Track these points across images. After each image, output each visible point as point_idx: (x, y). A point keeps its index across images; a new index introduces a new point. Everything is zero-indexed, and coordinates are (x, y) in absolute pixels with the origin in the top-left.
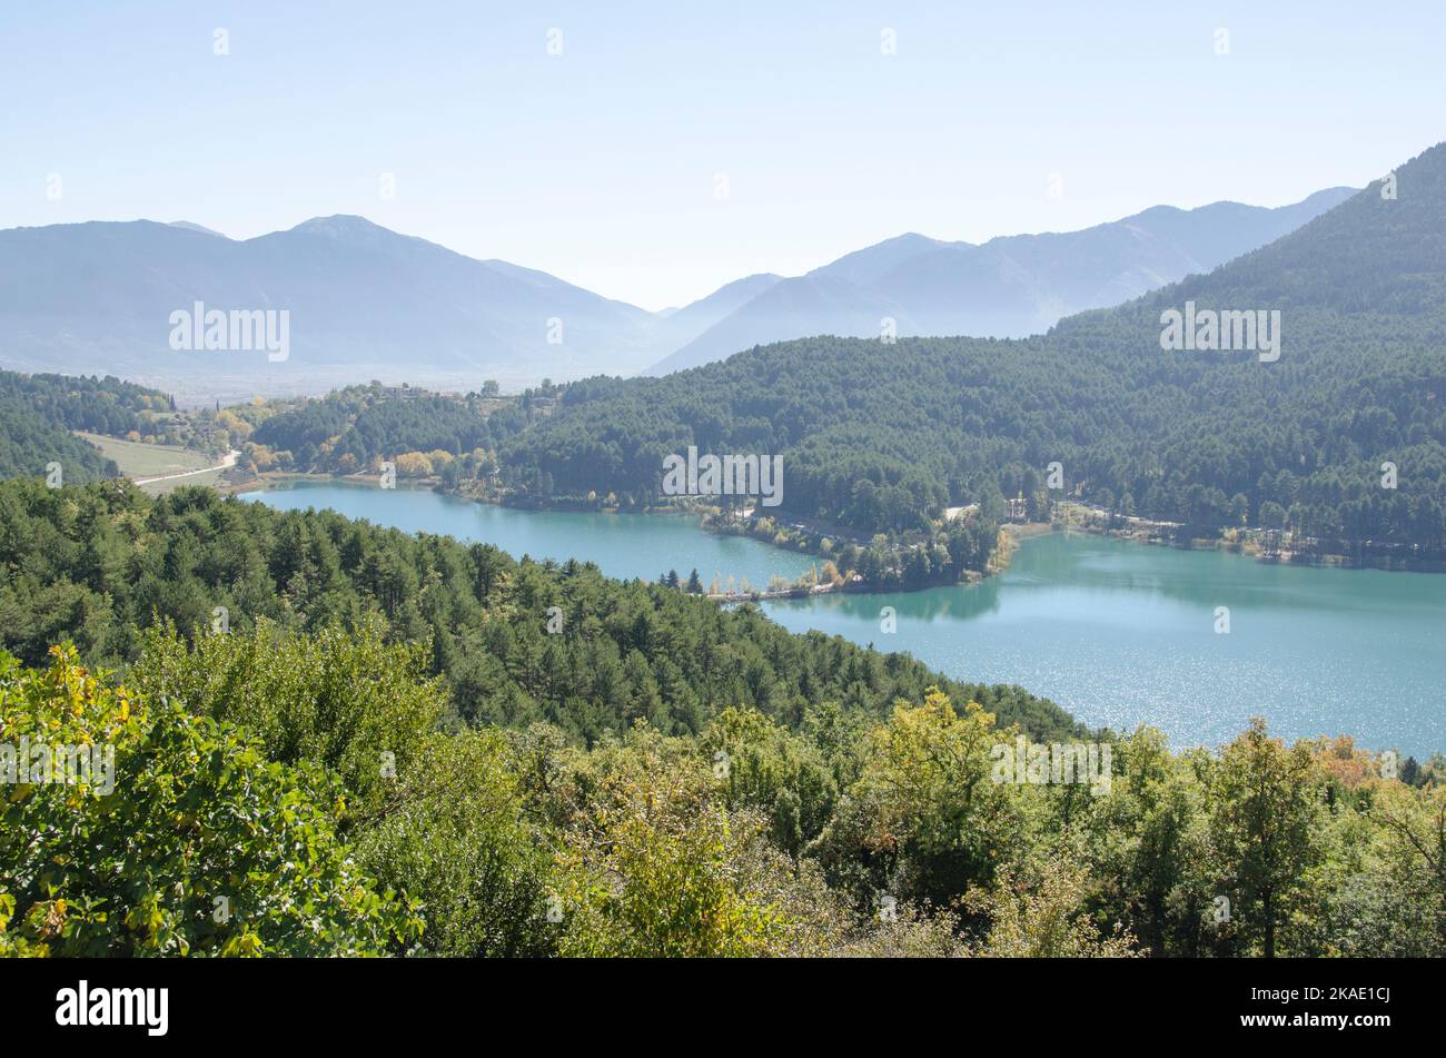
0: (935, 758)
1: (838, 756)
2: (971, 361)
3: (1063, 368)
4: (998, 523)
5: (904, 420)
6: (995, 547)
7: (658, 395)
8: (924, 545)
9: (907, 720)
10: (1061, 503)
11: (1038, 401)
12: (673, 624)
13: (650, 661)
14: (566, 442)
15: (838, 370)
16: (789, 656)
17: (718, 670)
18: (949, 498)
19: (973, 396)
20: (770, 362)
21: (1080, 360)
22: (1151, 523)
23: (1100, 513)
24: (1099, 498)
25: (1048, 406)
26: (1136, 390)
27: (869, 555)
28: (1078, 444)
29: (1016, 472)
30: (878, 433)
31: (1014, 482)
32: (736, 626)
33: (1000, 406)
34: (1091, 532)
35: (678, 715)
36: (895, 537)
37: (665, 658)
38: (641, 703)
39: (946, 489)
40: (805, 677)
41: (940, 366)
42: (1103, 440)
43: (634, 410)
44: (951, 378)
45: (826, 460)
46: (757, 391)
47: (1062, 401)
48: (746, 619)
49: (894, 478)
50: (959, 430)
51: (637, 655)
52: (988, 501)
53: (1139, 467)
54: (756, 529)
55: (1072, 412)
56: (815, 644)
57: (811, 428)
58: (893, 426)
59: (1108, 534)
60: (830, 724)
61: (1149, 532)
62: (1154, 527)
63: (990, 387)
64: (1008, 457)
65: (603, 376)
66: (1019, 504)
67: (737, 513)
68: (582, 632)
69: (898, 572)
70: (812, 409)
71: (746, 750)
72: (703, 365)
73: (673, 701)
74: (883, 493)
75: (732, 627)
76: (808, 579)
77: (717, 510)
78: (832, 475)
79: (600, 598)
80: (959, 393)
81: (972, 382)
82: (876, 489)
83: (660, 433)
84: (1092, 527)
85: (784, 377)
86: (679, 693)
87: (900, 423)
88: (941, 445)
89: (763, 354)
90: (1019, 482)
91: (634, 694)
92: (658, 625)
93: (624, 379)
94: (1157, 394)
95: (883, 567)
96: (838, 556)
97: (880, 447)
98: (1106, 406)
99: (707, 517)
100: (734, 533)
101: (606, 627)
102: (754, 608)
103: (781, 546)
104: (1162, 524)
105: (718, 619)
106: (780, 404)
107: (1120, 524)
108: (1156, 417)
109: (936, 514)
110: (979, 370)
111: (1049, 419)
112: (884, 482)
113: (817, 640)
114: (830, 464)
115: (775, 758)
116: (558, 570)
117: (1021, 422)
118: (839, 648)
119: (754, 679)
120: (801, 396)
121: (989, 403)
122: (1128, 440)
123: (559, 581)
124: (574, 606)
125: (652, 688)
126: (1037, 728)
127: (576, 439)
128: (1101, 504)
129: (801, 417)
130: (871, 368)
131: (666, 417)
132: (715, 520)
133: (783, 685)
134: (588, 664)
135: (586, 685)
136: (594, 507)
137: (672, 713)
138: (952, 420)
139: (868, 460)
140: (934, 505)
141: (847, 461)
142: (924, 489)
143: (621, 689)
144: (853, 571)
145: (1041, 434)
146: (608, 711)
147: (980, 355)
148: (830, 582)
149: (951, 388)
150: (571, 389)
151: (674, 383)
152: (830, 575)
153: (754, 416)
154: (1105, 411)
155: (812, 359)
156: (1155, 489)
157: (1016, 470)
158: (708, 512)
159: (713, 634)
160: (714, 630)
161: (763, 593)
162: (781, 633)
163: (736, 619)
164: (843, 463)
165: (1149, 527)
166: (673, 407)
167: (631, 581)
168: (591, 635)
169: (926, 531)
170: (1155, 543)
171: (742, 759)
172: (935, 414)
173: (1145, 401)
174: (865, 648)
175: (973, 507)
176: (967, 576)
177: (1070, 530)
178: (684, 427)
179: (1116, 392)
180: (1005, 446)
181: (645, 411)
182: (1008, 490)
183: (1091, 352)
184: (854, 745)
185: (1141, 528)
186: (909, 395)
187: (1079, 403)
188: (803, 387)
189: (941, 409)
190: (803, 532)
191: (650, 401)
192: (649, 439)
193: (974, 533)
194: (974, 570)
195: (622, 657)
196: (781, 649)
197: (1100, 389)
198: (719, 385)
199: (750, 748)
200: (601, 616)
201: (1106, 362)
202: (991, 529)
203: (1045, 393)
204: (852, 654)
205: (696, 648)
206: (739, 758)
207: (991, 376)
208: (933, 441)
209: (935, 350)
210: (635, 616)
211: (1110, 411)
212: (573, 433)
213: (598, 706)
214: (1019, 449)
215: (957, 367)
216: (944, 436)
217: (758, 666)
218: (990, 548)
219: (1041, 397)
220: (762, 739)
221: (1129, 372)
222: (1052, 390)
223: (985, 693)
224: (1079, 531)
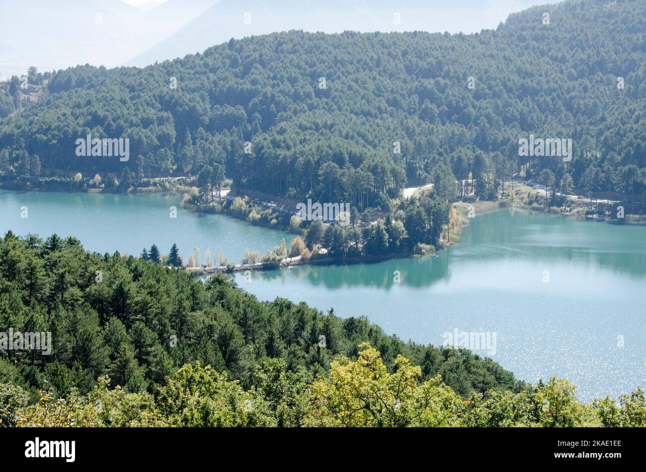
0: (367, 406)
1: (283, 407)
2: (427, 54)
3: (511, 61)
4: (450, 201)
5: (366, 108)
6: (447, 222)
7: (141, 84)
8: (383, 221)
9: (343, 374)
10: (507, 183)
11: (487, 91)
12: (150, 293)
13: (128, 327)
14: (53, 127)
15: (307, 63)
16: (258, 321)
17: (192, 334)
18: (406, 179)
19: (429, 87)
20: (244, 54)
21: (526, 52)
22: (588, 200)
23: (543, 192)
24: (541, 178)
25: (496, 95)
26: (577, 79)
27: (334, 230)
28: (523, 129)
29: (466, 155)
30: (342, 119)
31: (465, 164)
32: (209, 294)
33: (454, 95)
34: (534, 209)
35: (153, 377)
36: (357, 214)
37: (142, 325)
38: (119, 367)
39: (404, 171)
40: (271, 340)
41: (399, 59)
42: (546, 125)
43: (118, 97)
44: (409, 71)
45: (295, 145)
46: (232, 82)
47: (509, 90)
48: (218, 288)
49: (356, 161)
50: (416, 118)
51: (116, 323)
52: (441, 182)
53: (578, 149)
54: (232, 207)
55: (518, 101)
56: (281, 311)
57: (282, 116)
58: (356, 114)
59: (549, 211)
60: (276, 378)
61: (586, 209)
62: (591, 204)
63: (444, 78)
64: (460, 142)
65: (87, 65)
66: (469, 185)
67: (214, 193)
68: (64, 302)
69: (360, 246)
70: (283, 99)
71: (198, 402)
72: (182, 57)
73: (149, 364)
74: (346, 175)
75: (205, 296)
76: (279, 253)
77: (196, 190)
78: (301, 159)
79: (80, 270)
80: (416, 84)
81: (428, 73)
82: (340, 171)
83: (142, 120)
84: (535, 205)
85: (256, 69)
86: (155, 356)
87: (362, 112)
88: (399, 131)
89: (238, 46)
90: (469, 165)
91: (112, 357)
92: (136, 294)
93: (107, 69)
94: (597, 82)
95: (346, 242)
96: (305, 231)
97: (344, 133)
98: (550, 94)
99: (187, 197)
100: (212, 211)
101: (87, 297)
102: (226, 279)
103: (255, 223)
104: (599, 201)
105: (192, 289)
106: (253, 94)
107: (559, 202)
108: (595, 105)
109: (393, 194)
110: (434, 62)
111: (497, 107)
112: (348, 164)
113: (282, 306)
114: (299, 147)
115: (225, 409)
116: (41, 246)
117: (471, 109)
118: (302, 315)
119: (224, 342)
120: (273, 86)
121: (443, 92)
122: (569, 126)
123: (41, 256)
124: (55, 278)
125: (130, 352)
126: (481, 385)
127: (62, 125)
128: (544, 183)
129: (273, 106)
130: (336, 61)
131: (148, 104)
132: (194, 200)
133: (251, 347)
134: (69, 331)
135: (66, 351)
136: (80, 188)
137: (148, 375)
138: (410, 108)
139: (333, 145)
140: (392, 185)
141: (313, 146)
142: (384, 171)
143: (101, 353)
144: (319, 245)
145: (490, 120)
146: (87, 375)
147: (435, 48)
148: (298, 255)
149: (408, 79)
150: (56, 77)
151: (155, 73)
152: (298, 249)
153: (230, 104)
154: (549, 99)
155: (282, 52)
156: (593, 169)
157: (466, 154)
158: (188, 192)
159: (188, 302)
160: (188, 298)
161: (238, 266)
162: (250, 301)
163: (209, 288)
164: (310, 147)
165: (586, 204)
166: (154, 96)
167: (111, 254)
168: (72, 305)
169: (385, 208)
170: (592, 219)
171: (195, 411)
172: (394, 103)
173: (585, 89)
174: (326, 314)
175: (429, 186)
176: (421, 249)
177: (515, 208)
178: (165, 114)
179: (559, 82)
180: (456, 132)
181: (127, 99)
182: (459, 172)
183: (536, 45)
184: (297, 396)
185: (579, 205)
186: (371, 86)
187: (524, 92)
188: (274, 78)
189: (399, 98)
190: (274, 211)
191: (132, 90)
192: (132, 125)
193: (428, 211)
194: (428, 243)
195: (102, 324)
196: (250, 315)
197: (544, 80)
198: (197, 76)
199: (202, 401)
200: (82, 287)
201: (550, 54)
202: (443, 207)
203: (493, 83)
204: (314, 318)
205: (171, 315)
206: (192, 410)
207: (446, 68)
208: (392, 127)
209: (395, 44)
210: (114, 287)
211: (553, 100)
212: (58, 118)
213: (77, 369)
214: (470, 134)
215: (414, 60)
216: (402, 123)
217: (228, 330)
218: (442, 224)
219: (490, 87)
220: (215, 392)
221: (571, 63)
222: (500, 79)
223: (433, 353)
224: (523, 208)
